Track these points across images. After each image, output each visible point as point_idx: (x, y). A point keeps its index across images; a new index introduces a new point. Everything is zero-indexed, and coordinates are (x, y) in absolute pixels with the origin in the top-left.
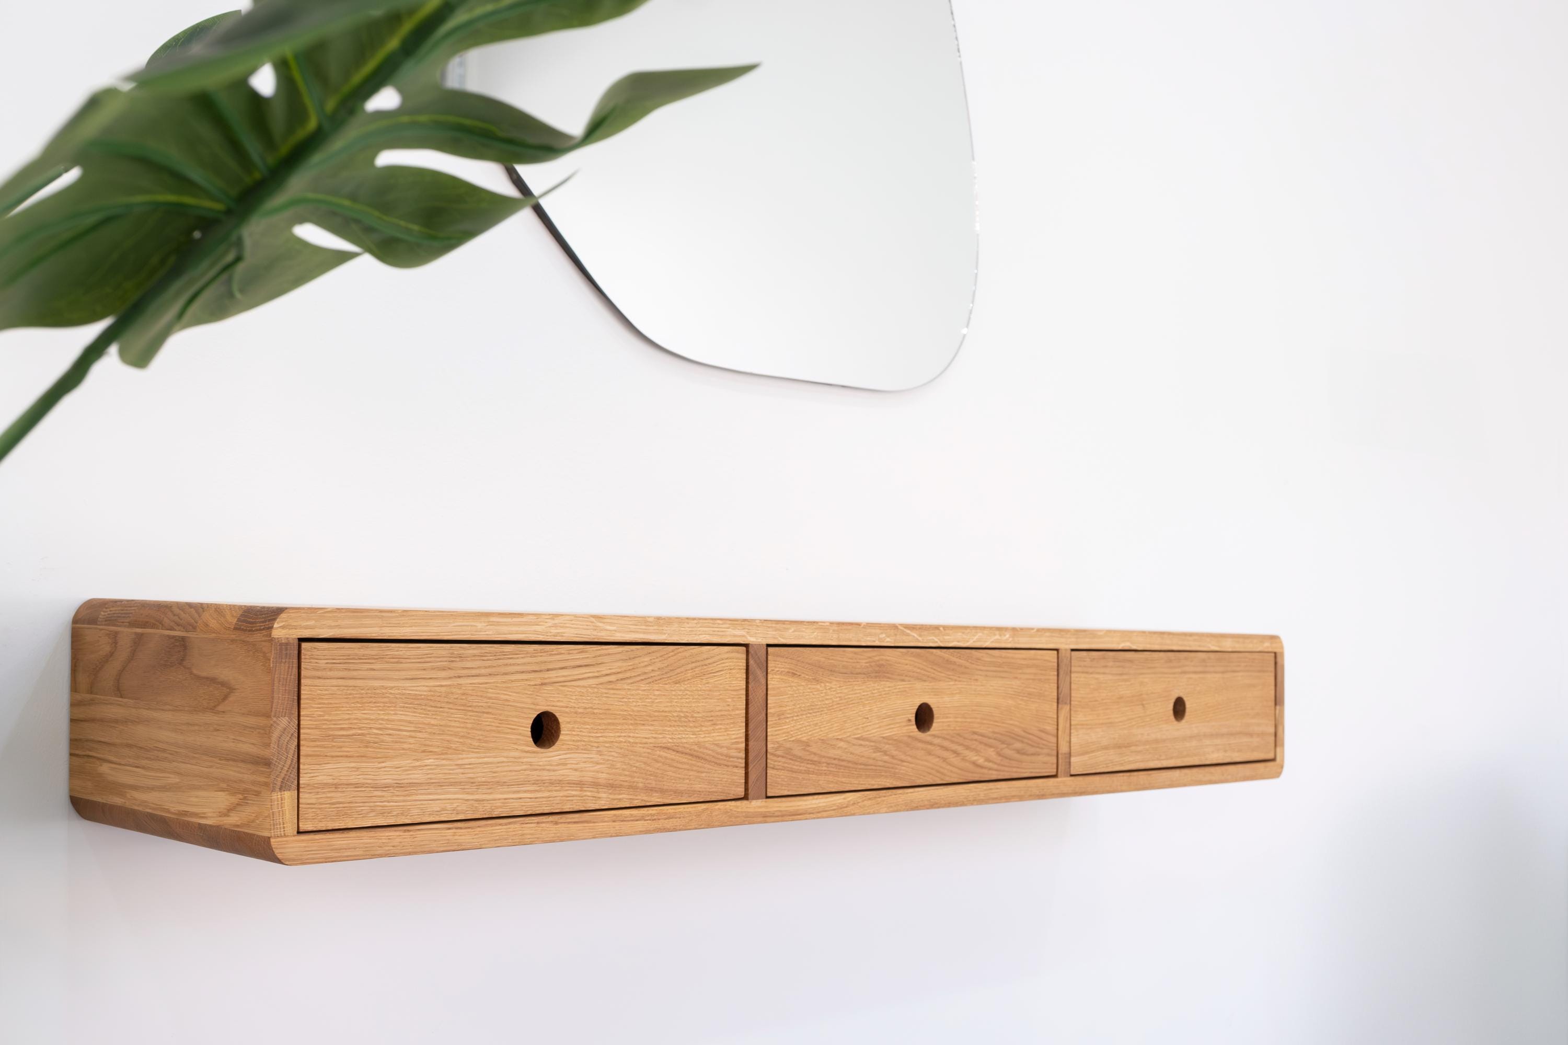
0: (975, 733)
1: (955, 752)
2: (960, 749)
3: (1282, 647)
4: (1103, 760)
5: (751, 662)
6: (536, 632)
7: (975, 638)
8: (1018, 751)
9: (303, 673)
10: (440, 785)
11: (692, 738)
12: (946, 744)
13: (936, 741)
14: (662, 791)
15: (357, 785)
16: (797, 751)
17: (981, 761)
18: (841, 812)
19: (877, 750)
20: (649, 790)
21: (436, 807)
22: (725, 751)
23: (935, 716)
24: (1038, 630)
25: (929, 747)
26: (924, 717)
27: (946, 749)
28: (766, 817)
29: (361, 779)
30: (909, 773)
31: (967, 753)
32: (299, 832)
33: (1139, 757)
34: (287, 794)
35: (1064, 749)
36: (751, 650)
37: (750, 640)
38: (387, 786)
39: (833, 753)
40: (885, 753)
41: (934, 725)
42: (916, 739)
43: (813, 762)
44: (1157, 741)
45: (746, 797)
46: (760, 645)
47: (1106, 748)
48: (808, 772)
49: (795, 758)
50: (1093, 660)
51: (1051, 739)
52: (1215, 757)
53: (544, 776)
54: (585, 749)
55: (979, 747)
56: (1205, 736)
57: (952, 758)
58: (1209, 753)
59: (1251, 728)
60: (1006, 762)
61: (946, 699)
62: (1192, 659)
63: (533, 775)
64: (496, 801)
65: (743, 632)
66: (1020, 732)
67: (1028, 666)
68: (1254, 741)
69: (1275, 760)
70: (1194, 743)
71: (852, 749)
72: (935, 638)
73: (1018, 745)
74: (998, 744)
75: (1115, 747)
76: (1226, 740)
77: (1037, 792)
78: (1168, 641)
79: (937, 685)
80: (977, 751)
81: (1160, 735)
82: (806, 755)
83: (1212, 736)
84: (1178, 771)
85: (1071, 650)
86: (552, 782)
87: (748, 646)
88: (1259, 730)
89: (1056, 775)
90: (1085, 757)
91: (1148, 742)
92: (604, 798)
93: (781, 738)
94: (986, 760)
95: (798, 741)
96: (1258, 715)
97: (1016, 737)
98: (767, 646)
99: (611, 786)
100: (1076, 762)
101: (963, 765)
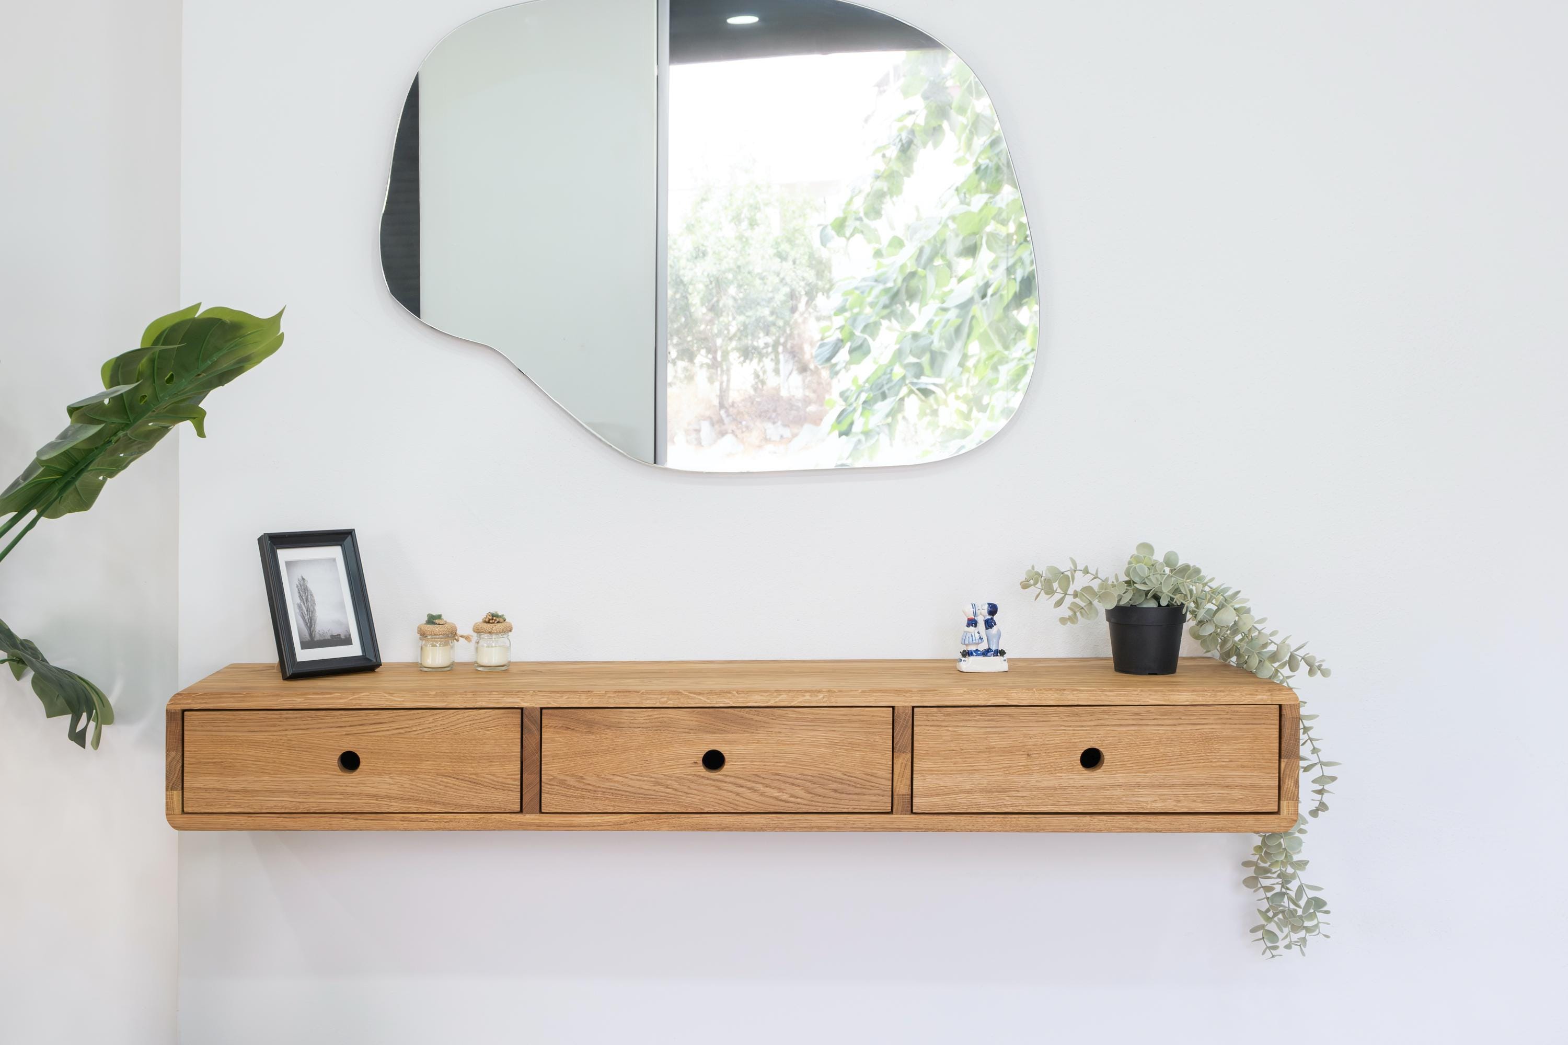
0: (777, 774)
1: (750, 788)
2: (758, 787)
4: (962, 802)
5: (525, 720)
7: (777, 700)
8: (835, 791)
9: (185, 728)
10: (273, 792)
11: (473, 770)
12: (740, 781)
13: (728, 779)
14: (444, 804)
15: (218, 790)
16: (572, 781)
17: (786, 797)
18: (619, 827)
19: (658, 784)
20: (430, 802)
21: (272, 804)
22: (500, 780)
23: (726, 760)
24: (864, 691)
25: (719, 784)
26: (713, 760)
27: (741, 786)
28: (539, 827)
29: (221, 786)
30: (694, 802)
31: (768, 789)
32: (183, 812)
33: (1022, 801)
34: (175, 792)
35: (902, 788)
36: (525, 712)
37: (525, 704)
38: (237, 791)
39: (608, 785)
40: (667, 787)
41: (725, 767)
42: (704, 776)
43: (589, 791)
44: (1054, 788)
45: (521, 811)
46: (533, 709)
47: (969, 791)
48: (583, 797)
49: (570, 787)
50: (948, 715)
51: (883, 782)
52: (1158, 806)
53: (349, 790)
54: (380, 774)
55: (783, 786)
56: (1139, 785)
57: (748, 793)
58: (1147, 803)
59: (1229, 780)
60: (819, 799)
61: (741, 747)
62: (1115, 713)
63: (340, 789)
64: (312, 803)
65: (518, 700)
66: (839, 775)
67: (850, 721)
68: (1236, 793)
69: (1278, 813)
70: (1118, 792)
71: (631, 783)
72: (727, 701)
73: (836, 786)
74: (808, 784)
75: (982, 791)
76: (1177, 791)
77: (863, 826)
78: (1071, 697)
79: (730, 736)
80: (780, 790)
81: (1056, 783)
82: (581, 785)
83: (1152, 786)
84: (1088, 817)
85: (913, 707)
86: (353, 794)
87: (522, 709)
88: (1248, 782)
89: (891, 812)
90: (936, 799)
91: (1037, 788)
92: (396, 806)
93: (555, 774)
94: (792, 796)
95: (572, 775)
96: (1243, 767)
97: (835, 780)
98: (542, 709)
99: (402, 799)
100: (921, 802)
101: (762, 799)
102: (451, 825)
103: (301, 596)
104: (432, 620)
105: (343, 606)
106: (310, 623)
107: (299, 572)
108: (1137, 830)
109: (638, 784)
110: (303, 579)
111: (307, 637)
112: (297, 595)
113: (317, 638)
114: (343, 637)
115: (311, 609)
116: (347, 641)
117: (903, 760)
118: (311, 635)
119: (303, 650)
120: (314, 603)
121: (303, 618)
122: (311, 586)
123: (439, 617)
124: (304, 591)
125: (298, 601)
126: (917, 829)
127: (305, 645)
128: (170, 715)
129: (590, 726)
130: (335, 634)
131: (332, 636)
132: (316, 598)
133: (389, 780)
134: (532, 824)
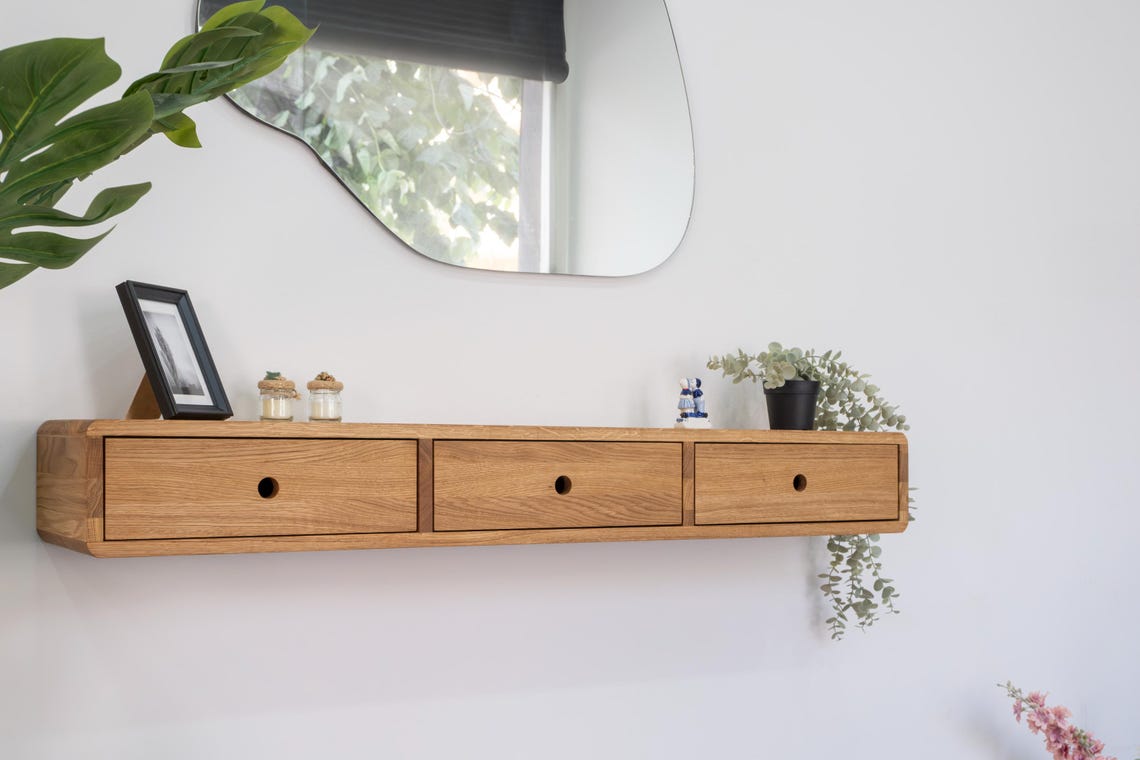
0: (607, 496)
1: (589, 507)
2: (594, 506)
3: (906, 441)
4: (724, 516)
5: (421, 449)
6: (259, 432)
7: (608, 435)
8: (646, 508)
9: (107, 455)
10: (196, 517)
11: (377, 495)
12: (582, 502)
13: (574, 500)
14: (354, 525)
15: (141, 517)
16: (458, 504)
17: (613, 514)
18: (494, 542)
19: (523, 504)
20: (342, 524)
21: (194, 529)
22: (401, 503)
23: (573, 485)
24: (664, 430)
25: (567, 504)
26: (562, 485)
27: (583, 506)
28: (433, 543)
29: (144, 513)
30: (549, 519)
31: (600, 508)
32: (105, 540)
33: (760, 515)
34: (97, 520)
35: (688, 506)
36: (421, 443)
37: (420, 436)
38: (160, 517)
39: (487, 506)
40: (530, 507)
41: (572, 490)
42: (556, 498)
43: (471, 511)
44: (777, 504)
45: (417, 531)
47: (729, 508)
48: (467, 517)
49: (455, 508)
50: (715, 449)
51: (677, 501)
52: (834, 517)
53: (268, 514)
54: (297, 500)
55: (610, 505)
56: (826, 501)
57: (589, 512)
58: (830, 514)
59: (873, 498)
60: (636, 515)
61: (583, 474)
62: (812, 449)
63: (260, 514)
64: (235, 527)
65: (415, 433)
66: (648, 495)
67: (655, 453)
68: (877, 506)
69: (898, 520)
70: (815, 506)
71: (503, 504)
72: (572, 435)
73: (648, 504)
74: (627, 503)
75: (737, 507)
76: (847, 505)
77: (664, 535)
78: (787, 437)
79: (575, 466)
80: (609, 508)
81: (780, 500)
82: (464, 507)
83: (833, 502)
84: (798, 525)
85: (695, 444)
86: (273, 518)
87: (417, 440)
88: (882, 498)
89: (681, 525)
90: (710, 514)
91: (768, 505)
92: (311, 528)
93: (445, 496)
94: (617, 513)
95: (458, 498)
96: (880, 488)
97: (645, 499)
98: (434, 440)
99: (316, 521)
100: (700, 517)
101: (597, 516)
102: (360, 545)
104: (271, 376)
105: (189, 359)
109: (508, 504)
114: (197, 387)
116: (201, 392)
117: (689, 483)
123: (278, 374)
126: (698, 537)
129: (472, 457)
133: (304, 504)
134: (427, 541)
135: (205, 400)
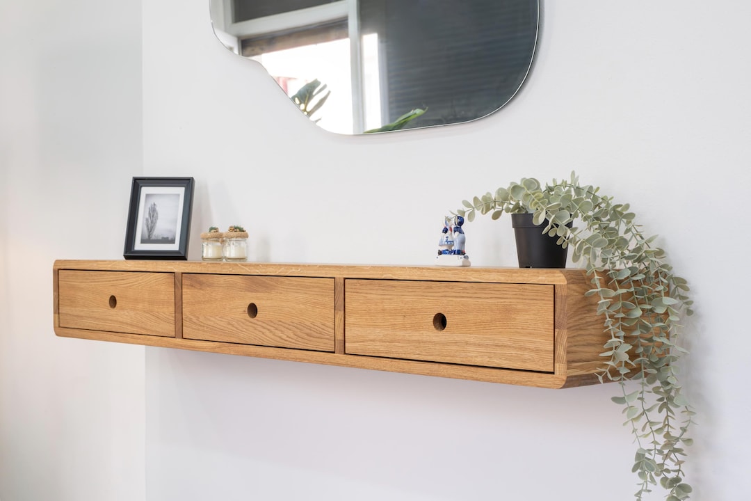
0: (280, 321)
1: (269, 330)
2: (272, 329)
5: (176, 280)
6: (108, 267)
7: (280, 271)
8: (308, 335)
9: (59, 279)
10: (88, 318)
11: (156, 310)
12: (264, 325)
13: (259, 324)
14: (146, 330)
16: (194, 320)
17: (284, 337)
18: (213, 350)
19: (229, 324)
20: (142, 328)
21: (87, 324)
22: (167, 316)
23: (258, 311)
24: (321, 267)
25: (255, 326)
26: (253, 310)
27: (264, 328)
28: (182, 347)
29: (71, 313)
30: (244, 337)
31: (276, 331)
32: (59, 326)
33: (401, 351)
34: (56, 315)
35: (339, 336)
36: (176, 275)
37: (175, 270)
38: (76, 316)
39: (209, 323)
40: (233, 327)
41: (258, 315)
42: (248, 321)
43: (201, 326)
44: (419, 343)
45: (175, 337)
46: (179, 273)
47: (373, 341)
48: (199, 330)
49: (194, 324)
50: (363, 285)
51: (330, 330)
52: (478, 361)
53: (113, 318)
54: (124, 310)
55: (283, 329)
56: (467, 344)
57: (267, 333)
58: (472, 357)
59: (522, 344)
60: (300, 339)
61: (264, 302)
62: (453, 287)
63: (110, 318)
64: (101, 325)
65: (172, 267)
66: (309, 324)
67: (315, 287)
68: (527, 355)
69: (553, 373)
70: (455, 348)
71: (219, 322)
72: (257, 271)
73: (308, 331)
74: (295, 329)
75: (381, 341)
76: (490, 350)
77: (320, 360)
78: (426, 274)
79: (259, 295)
80: (283, 333)
81: (420, 338)
82: (198, 322)
83: (475, 345)
84: (437, 365)
85: (345, 279)
86: (115, 321)
87: (174, 273)
88: (533, 346)
89: (334, 352)
90: (357, 344)
91: (410, 342)
92: (129, 329)
93: (187, 314)
94: (288, 337)
95: (194, 316)
96: (530, 334)
97: (307, 327)
98: (182, 273)
100: (350, 347)
101: (273, 337)
102: (149, 342)
103: (150, 214)
105: (176, 221)
106: (151, 229)
107: (151, 201)
108: (466, 378)
109: (222, 324)
110: (155, 205)
111: (147, 236)
112: (148, 212)
113: (153, 238)
114: (170, 239)
115: (154, 221)
116: (173, 241)
117: (340, 314)
118: (149, 236)
119: (142, 244)
120: (157, 218)
121: (148, 226)
122: (158, 208)
124: (153, 212)
125: (147, 216)
126: (347, 365)
127: (143, 241)
128: (54, 271)
129: (201, 285)
130: (165, 237)
131: (163, 238)
132: (160, 216)
133: (127, 314)
134: (178, 345)
135: (175, 247)
